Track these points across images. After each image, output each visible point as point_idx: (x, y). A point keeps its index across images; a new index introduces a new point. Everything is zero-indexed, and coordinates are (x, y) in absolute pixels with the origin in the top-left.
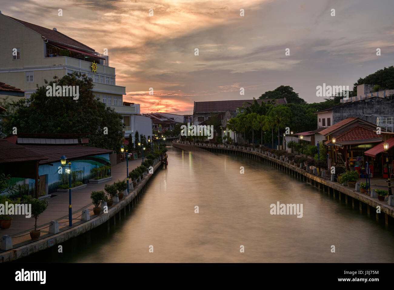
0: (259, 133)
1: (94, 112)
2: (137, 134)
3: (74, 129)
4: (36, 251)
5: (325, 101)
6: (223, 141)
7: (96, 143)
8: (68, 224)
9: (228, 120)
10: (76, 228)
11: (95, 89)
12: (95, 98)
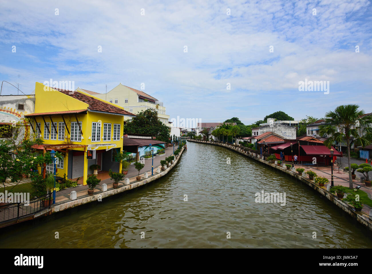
0: (226, 137)
1: (158, 125)
2: (174, 136)
3: (150, 132)
4: (139, 186)
5: (252, 124)
6: (209, 140)
7: (158, 139)
8: (151, 174)
9: (212, 131)
10: (154, 176)
11: (158, 116)
12: (158, 120)
